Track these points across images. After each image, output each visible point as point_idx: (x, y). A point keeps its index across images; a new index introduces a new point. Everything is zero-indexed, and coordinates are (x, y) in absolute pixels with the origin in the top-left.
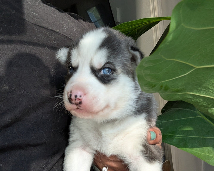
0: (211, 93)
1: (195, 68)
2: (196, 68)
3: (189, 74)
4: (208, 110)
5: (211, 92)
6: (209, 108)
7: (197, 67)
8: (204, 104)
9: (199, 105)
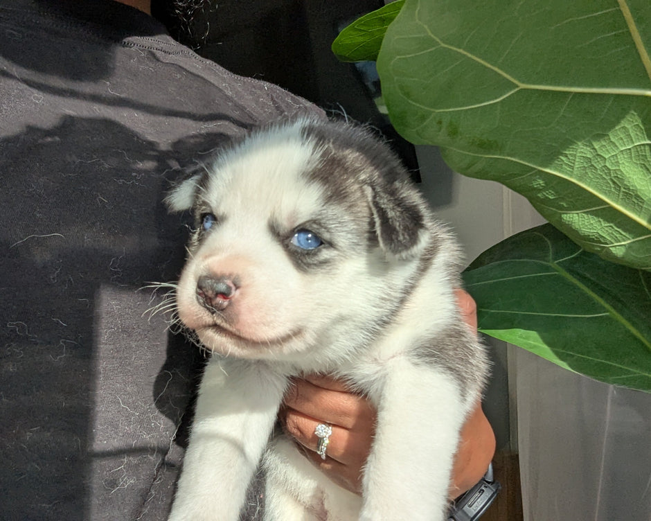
0: (564, 166)
1: (517, 86)
2: (520, 88)
3: (504, 100)
4: (563, 216)
5: (563, 161)
6: (562, 208)
7: (523, 86)
8: (550, 197)
9: (539, 197)
